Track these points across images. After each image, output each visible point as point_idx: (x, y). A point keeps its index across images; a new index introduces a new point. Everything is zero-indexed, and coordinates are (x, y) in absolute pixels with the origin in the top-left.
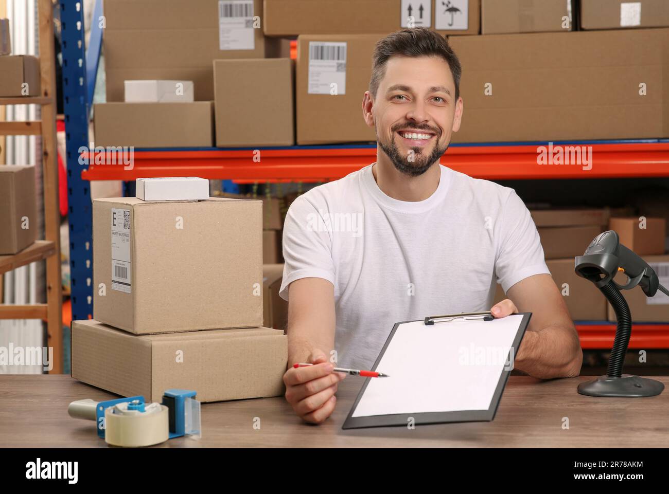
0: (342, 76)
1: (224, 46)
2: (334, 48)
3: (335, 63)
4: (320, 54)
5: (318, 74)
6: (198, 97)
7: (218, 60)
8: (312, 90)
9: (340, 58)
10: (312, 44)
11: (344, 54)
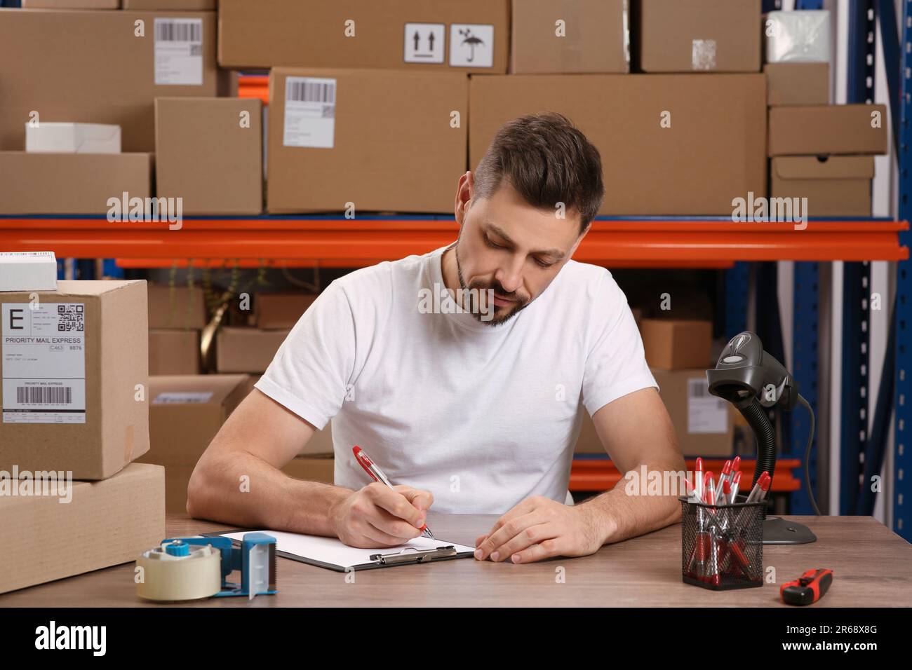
0: (330, 123)
1: (159, 80)
2: (319, 85)
3: (320, 105)
4: (301, 93)
5: (298, 120)
6: (127, 146)
7: (161, 98)
8: (288, 141)
9: (328, 98)
10: (290, 80)
11: (333, 93)
